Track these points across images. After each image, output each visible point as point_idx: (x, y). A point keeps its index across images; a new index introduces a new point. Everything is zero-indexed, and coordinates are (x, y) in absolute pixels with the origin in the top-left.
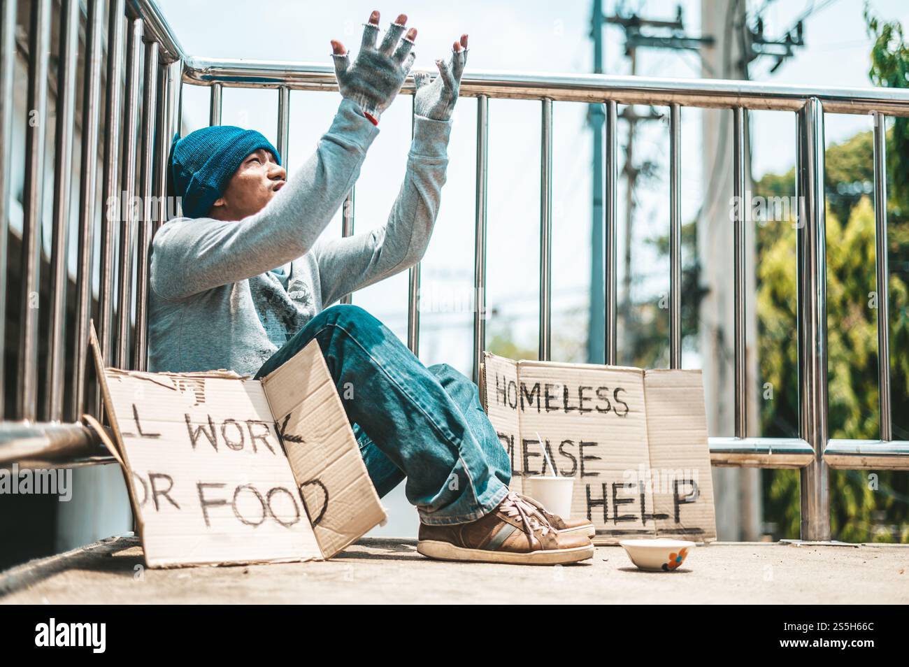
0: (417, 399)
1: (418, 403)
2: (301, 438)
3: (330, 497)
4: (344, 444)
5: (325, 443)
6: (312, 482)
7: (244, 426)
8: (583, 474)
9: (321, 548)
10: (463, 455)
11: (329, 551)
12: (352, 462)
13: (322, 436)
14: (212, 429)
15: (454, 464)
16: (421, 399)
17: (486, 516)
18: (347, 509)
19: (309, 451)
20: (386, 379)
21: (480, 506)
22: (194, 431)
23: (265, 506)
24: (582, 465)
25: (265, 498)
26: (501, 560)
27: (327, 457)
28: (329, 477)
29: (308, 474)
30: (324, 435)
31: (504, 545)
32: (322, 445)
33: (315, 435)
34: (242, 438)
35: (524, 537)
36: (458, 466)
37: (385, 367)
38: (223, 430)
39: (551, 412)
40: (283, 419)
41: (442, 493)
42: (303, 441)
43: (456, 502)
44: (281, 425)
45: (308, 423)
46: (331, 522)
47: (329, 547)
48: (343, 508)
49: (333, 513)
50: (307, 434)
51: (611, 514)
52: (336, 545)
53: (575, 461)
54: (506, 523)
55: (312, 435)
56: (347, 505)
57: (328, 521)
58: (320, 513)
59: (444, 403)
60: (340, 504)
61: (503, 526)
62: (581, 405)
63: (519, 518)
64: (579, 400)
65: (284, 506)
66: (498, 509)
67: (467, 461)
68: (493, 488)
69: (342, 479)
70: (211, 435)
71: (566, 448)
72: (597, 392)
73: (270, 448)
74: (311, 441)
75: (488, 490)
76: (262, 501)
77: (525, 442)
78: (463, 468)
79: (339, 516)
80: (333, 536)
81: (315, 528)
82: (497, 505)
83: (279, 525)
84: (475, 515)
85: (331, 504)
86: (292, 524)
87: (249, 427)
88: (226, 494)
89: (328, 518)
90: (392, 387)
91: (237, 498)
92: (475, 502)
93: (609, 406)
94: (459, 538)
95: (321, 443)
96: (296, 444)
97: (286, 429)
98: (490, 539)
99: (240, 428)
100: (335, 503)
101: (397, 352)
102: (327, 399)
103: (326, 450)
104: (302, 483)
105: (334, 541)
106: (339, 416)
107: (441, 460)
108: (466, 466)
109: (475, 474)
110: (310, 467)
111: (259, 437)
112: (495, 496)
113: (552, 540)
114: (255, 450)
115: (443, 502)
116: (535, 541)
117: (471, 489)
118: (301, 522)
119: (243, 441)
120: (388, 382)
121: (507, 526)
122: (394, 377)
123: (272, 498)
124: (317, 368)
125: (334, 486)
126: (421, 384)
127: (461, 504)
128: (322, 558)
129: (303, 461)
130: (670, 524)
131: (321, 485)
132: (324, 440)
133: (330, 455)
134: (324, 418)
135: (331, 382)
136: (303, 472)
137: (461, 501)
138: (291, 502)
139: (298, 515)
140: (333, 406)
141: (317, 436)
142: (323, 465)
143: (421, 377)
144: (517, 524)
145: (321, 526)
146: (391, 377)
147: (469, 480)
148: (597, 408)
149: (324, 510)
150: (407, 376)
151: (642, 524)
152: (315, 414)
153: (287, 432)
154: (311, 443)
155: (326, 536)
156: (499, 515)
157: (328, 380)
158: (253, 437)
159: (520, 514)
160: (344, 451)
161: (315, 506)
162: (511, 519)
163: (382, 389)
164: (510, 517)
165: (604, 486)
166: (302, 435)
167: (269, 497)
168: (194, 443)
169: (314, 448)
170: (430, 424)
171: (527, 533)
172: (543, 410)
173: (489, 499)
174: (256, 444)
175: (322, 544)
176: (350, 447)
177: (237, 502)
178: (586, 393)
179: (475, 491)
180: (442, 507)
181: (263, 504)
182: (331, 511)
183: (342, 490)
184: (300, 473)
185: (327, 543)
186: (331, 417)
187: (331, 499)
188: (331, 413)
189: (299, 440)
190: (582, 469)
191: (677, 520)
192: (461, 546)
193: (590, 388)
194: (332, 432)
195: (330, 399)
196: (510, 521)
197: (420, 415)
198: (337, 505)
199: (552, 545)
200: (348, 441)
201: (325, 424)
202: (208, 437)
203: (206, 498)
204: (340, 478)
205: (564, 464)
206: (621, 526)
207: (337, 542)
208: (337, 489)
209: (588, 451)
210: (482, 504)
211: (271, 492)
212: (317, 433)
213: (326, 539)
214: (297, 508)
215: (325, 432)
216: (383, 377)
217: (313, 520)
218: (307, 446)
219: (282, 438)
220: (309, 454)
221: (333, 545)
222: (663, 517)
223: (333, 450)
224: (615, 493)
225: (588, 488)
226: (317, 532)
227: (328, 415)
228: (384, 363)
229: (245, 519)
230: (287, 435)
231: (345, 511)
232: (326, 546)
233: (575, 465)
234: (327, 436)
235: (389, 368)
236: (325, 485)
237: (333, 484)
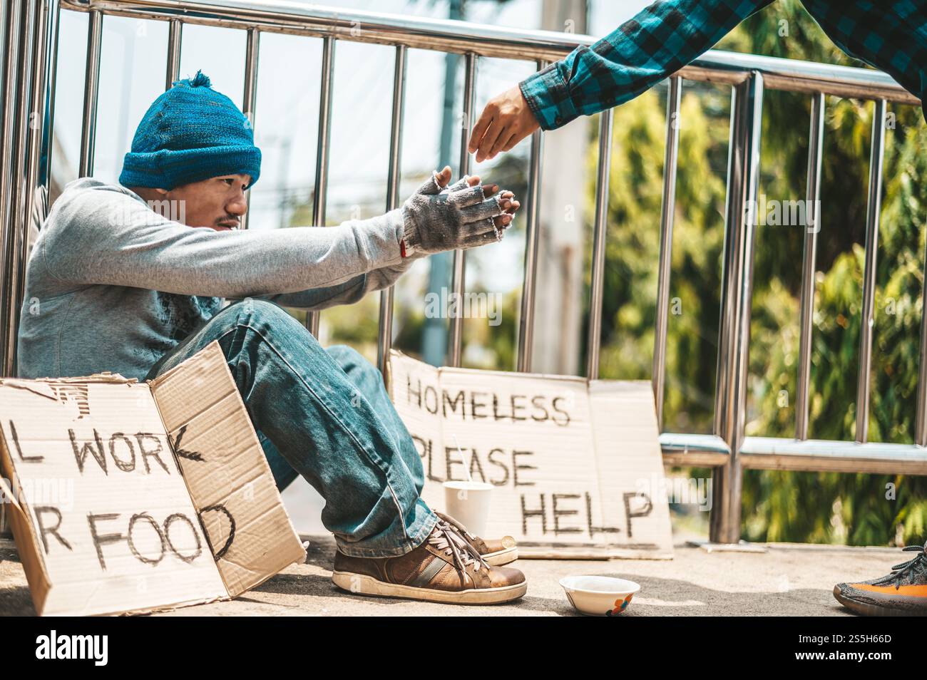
0: (341, 416)
1: (341, 421)
2: (200, 455)
3: (237, 526)
4: (253, 467)
5: (231, 464)
6: (214, 508)
7: (134, 440)
9: (226, 584)
10: (392, 482)
11: (235, 588)
12: (264, 489)
13: (226, 456)
14: (100, 446)
15: (381, 491)
16: (345, 416)
17: (415, 550)
18: (259, 543)
19: (210, 472)
20: (306, 393)
21: (409, 540)
22: (80, 450)
23: (164, 538)
25: (162, 528)
26: (428, 598)
27: (233, 480)
28: (236, 504)
29: (209, 498)
30: (230, 454)
31: (433, 581)
32: (226, 466)
33: (217, 453)
34: (133, 456)
35: (454, 572)
36: (385, 494)
37: (305, 378)
38: (112, 447)
40: (177, 432)
41: (366, 523)
42: (202, 460)
43: (382, 535)
44: (175, 438)
45: (208, 440)
46: (239, 555)
47: (236, 585)
48: (253, 540)
49: (240, 546)
50: (207, 452)
52: (244, 583)
54: (436, 556)
55: (214, 454)
56: (258, 538)
57: (235, 555)
58: (225, 544)
59: (370, 421)
60: (250, 536)
61: (432, 560)
63: (449, 551)
65: (182, 535)
66: (427, 541)
67: (397, 490)
68: (421, 517)
69: (253, 508)
70: (99, 455)
73: (164, 466)
74: (213, 460)
75: (416, 520)
76: (159, 532)
78: (391, 498)
79: (248, 549)
80: (240, 572)
81: (219, 561)
82: (426, 537)
83: (180, 561)
84: (403, 550)
85: (238, 535)
86: (193, 558)
87: (140, 442)
88: (120, 526)
89: (235, 551)
90: (313, 401)
91: (132, 531)
92: (404, 536)
94: (382, 571)
95: (225, 463)
96: (194, 462)
97: (180, 444)
98: (417, 574)
99: (129, 443)
100: (243, 535)
101: (318, 360)
102: (232, 413)
103: (231, 472)
104: (202, 507)
105: (242, 578)
106: (248, 434)
107: (366, 487)
108: (396, 496)
109: (405, 504)
110: (213, 490)
111: (151, 454)
112: (424, 527)
113: (485, 577)
114: (148, 469)
115: (367, 533)
116: (467, 579)
117: (400, 522)
118: (202, 554)
119: (134, 460)
120: (309, 395)
121: (436, 560)
122: (315, 390)
123: (170, 528)
124: (220, 374)
125: (242, 515)
126: (345, 398)
127: (388, 538)
128: (228, 597)
129: (203, 482)
131: (226, 512)
132: (229, 461)
133: (237, 478)
134: (229, 435)
136: (203, 496)
137: (388, 534)
138: (191, 531)
139: (199, 547)
140: (240, 422)
141: (220, 455)
142: (227, 489)
144: (448, 558)
145: (225, 559)
146: (312, 390)
147: (398, 512)
149: (230, 541)
150: (329, 389)
152: (217, 429)
153: (183, 447)
154: (213, 462)
155: (231, 572)
156: (428, 548)
157: (234, 390)
158: (144, 454)
159: (450, 546)
160: (255, 475)
161: (218, 536)
162: (441, 552)
163: (302, 404)
164: (440, 550)
166: (202, 452)
167: (166, 526)
168: (81, 464)
169: (217, 468)
171: (459, 569)
173: (418, 531)
174: (149, 462)
175: (227, 580)
176: (261, 471)
177: (133, 536)
179: (404, 525)
180: (365, 539)
181: (161, 536)
182: (238, 543)
183: (252, 520)
184: (200, 496)
185: (233, 580)
186: (238, 435)
187: (239, 529)
188: (238, 429)
189: (196, 457)
192: (385, 580)
194: (238, 452)
195: (236, 413)
196: (440, 554)
197: (344, 434)
198: (245, 537)
199: (485, 582)
200: (258, 464)
201: (231, 441)
202: (96, 457)
203: (99, 534)
204: (250, 506)
207: (245, 579)
208: (245, 519)
210: (411, 537)
211: (169, 520)
212: (219, 452)
213: (233, 574)
214: (197, 538)
215: (230, 451)
216: (303, 390)
217: (216, 552)
218: (208, 465)
219: (177, 452)
220: (210, 475)
221: (240, 582)
223: (240, 473)
226: (221, 566)
227: (233, 432)
228: (304, 373)
229: (142, 556)
230: (182, 450)
231: (255, 545)
232: (232, 583)
234: (233, 455)
235: (309, 379)
236: (231, 513)
237: (242, 512)
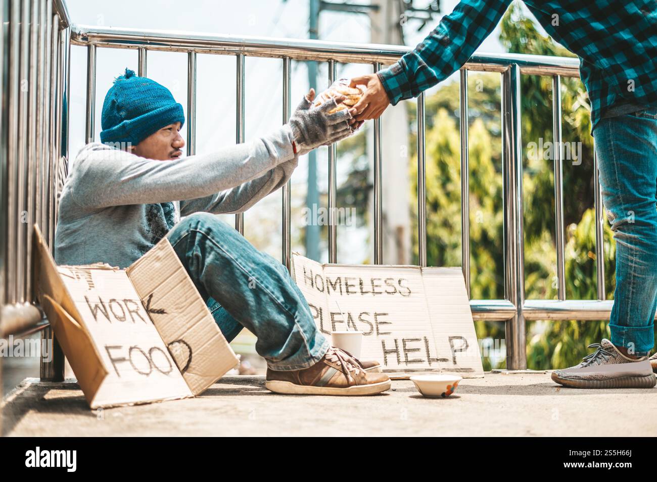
0: (262, 282)
1: (263, 285)
2: (164, 310)
3: (193, 351)
4: (199, 313)
5: (185, 313)
6: (177, 342)
7: (123, 304)
8: (378, 334)
9: (190, 388)
10: (298, 322)
11: (197, 390)
12: (208, 325)
13: (181, 308)
14: (104, 306)
15: (291, 328)
16: (264, 282)
17: (316, 364)
18: (208, 360)
19: (172, 320)
20: (238, 269)
21: (312, 357)
22: (93, 308)
23: (150, 361)
24: (377, 328)
25: (148, 355)
26: (327, 393)
27: (187, 323)
28: (191, 337)
29: (172, 336)
30: (182, 307)
31: (330, 382)
32: (181, 314)
33: (175, 307)
34: (124, 313)
35: (343, 376)
36: (295, 329)
37: (237, 260)
38: (111, 307)
39: (351, 295)
40: (147, 298)
42: (165, 313)
43: (295, 355)
44: (146, 302)
45: (168, 300)
46: (197, 369)
47: (196, 388)
48: (204, 358)
49: (197, 363)
50: (168, 308)
51: (403, 358)
52: (202, 385)
53: (371, 325)
54: (330, 367)
55: (172, 308)
56: (207, 356)
57: (194, 369)
58: (186, 363)
60: (202, 356)
62: (374, 290)
63: (339, 363)
64: (371, 287)
65: (161, 359)
66: (324, 358)
67: (302, 326)
68: (319, 343)
69: (202, 338)
70: (104, 311)
71: (364, 317)
72: (385, 281)
73: (143, 319)
74: (172, 312)
75: (316, 345)
76: (147, 357)
77: (332, 314)
78: (299, 332)
79: (202, 364)
80: (199, 379)
81: (184, 374)
82: (323, 355)
83: (162, 374)
84: (309, 364)
85: (195, 356)
86: (169, 372)
87: (126, 305)
88: (123, 353)
89: (194, 367)
90: (243, 274)
91: (131, 356)
92: (308, 355)
93: (395, 290)
94: (297, 378)
95: (181, 313)
96: (160, 315)
97: (150, 305)
98: (319, 379)
99: (120, 305)
100: (197, 356)
101: (244, 247)
102: (182, 281)
103: (185, 318)
104: (169, 342)
105: (200, 382)
106: (193, 293)
107: (282, 326)
108: (301, 330)
109: (307, 335)
110: (174, 331)
111: (133, 311)
112: (321, 349)
113: (363, 378)
114: (134, 321)
115: (286, 355)
116: (351, 380)
117: (305, 347)
118: (174, 370)
119: (124, 315)
120: (241, 271)
121: (331, 369)
122: (244, 267)
123: (152, 355)
124: (171, 258)
125: (195, 343)
127: (299, 357)
128: (193, 396)
129: (168, 327)
130: (450, 364)
131: (185, 343)
132: (183, 311)
133: (189, 321)
134: (181, 295)
135: (183, 268)
136: (169, 335)
137: (299, 355)
138: (165, 358)
139: (171, 366)
140: (187, 286)
141: (176, 309)
142: (184, 329)
143: (263, 265)
144: (338, 367)
145: (188, 373)
146: (242, 267)
147: (303, 340)
148: (386, 291)
149: (190, 361)
150: (253, 265)
151: (428, 365)
152: (173, 292)
153: (153, 306)
154: (173, 314)
155: (193, 380)
156: (325, 361)
157: (180, 267)
158: (130, 312)
159: (339, 360)
160: (200, 317)
161: (182, 359)
162: (334, 364)
163: (237, 277)
164: (333, 362)
165: (396, 341)
166: (164, 308)
167: (150, 354)
168: (95, 316)
169: (175, 317)
170: (272, 300)
171: (346, 374)
172: (344, 293)
173: (317, 351)
174: (133, 316)
175: (191, 386)
176: (204, 315)
177: (132, 359)
178: (376, 283)
179: (308, 348)
180: (284, 359)
181: (148, 360)
182: (196, 361)
183: (202, 346)
184: (166, 336)
185: (194, 385)
186: (187, 294)
187: (195, 352)
188: (186, 290)
189: (161, 312)
190: (378, 330)
191: (455, 362)
192: (299, 384)
193: (379, 279)
194: (188, 304)
195: (184, 281)
196: (333, 365)
197: (265, 294)
198: (199, 357)
199: (363, 381)
200: (202, 310)
201: (183, 299)
202: (103, 313)
203: (113, 357)
204: (200, 337)
205: (363, 327)
206: (411, 366)
207: (202, 383)
208: (198, 345)
209: (381, 319)
210: (314, 356)
211: (151, 350)
212: (177, 306)
213: (194, 381)
214: (169, 361)
215: (183, 305)
216: (237, 268)
217: (182, 368)
218: (169, 316)
219: (148, 311)
220: (172, 322)
221: (199, 385)
222: (444, 360)
223: (191, 318)
224: (404, 345)
225: (383, 343)
226: (186, 377)
227: (183, 293)
228: (236, 257)
229: (140, 371)
230: (151, 309)
231: (206, 361)
232: (194, 387)
233: (372, 328)
234: (185, 307)
235: (240, 260)
236: (188, 343)
237: (195, 342)
